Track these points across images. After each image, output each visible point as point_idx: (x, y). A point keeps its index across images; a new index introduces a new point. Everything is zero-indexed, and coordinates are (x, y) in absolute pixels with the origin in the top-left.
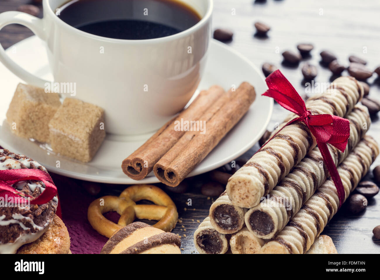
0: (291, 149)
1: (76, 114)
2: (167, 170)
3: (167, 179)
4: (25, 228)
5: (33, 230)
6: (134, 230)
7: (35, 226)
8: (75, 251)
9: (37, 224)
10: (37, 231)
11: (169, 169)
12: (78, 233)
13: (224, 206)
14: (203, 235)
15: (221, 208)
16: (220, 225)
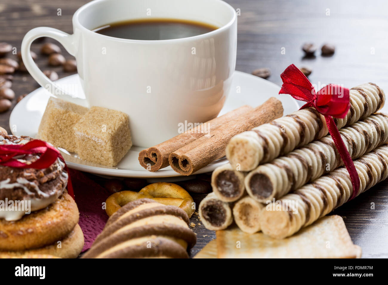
0: (298, 125)
1: (101, 118)
2: (181, 159)
3: (182, 168)
4: (30, 193)
5: (37, 196)
6: (141, 204)
7: (40, 192)
8: (88, 234)
9: (43, 191)
10: (42, 197)
11: (182, 156)
12: (94, 221)
13: (225, 172)
14: (208, 206)
15: (222, 175)
16: (223, 193)
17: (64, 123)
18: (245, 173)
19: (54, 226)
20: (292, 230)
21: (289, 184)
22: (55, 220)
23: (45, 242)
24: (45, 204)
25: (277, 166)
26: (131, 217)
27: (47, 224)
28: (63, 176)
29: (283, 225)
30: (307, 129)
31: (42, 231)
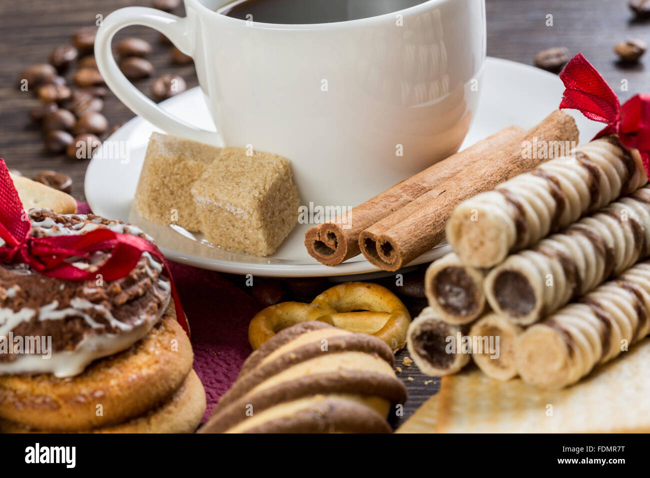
0: (585, 173)
1: (240, 169)
2: (379, 241)
3: (382, 259)
4: (95, 325)
5: (109, 329)
6: (302, 333)
7: (114, 323)
8: (216, 388)
9: (120, 319)
10: (118, 331)
11: (382, 237)
12: (228, 362)
13: (450, 270)
14: (423, 333)
15: (444, 275)
16: (448, 308)
17: (177, 180)
18: (485, 271)
19: (142, 382)
20: (575, 373)
21: (567, 287)
22: (145, 372)
23: (127, 414)
24: (126, 342)
25: (545, 254)
26: (279, 361)
27: (130, 380)
28: (161, 288)
29: (557, 365)
30: (604, 178)
31: (120, 393)
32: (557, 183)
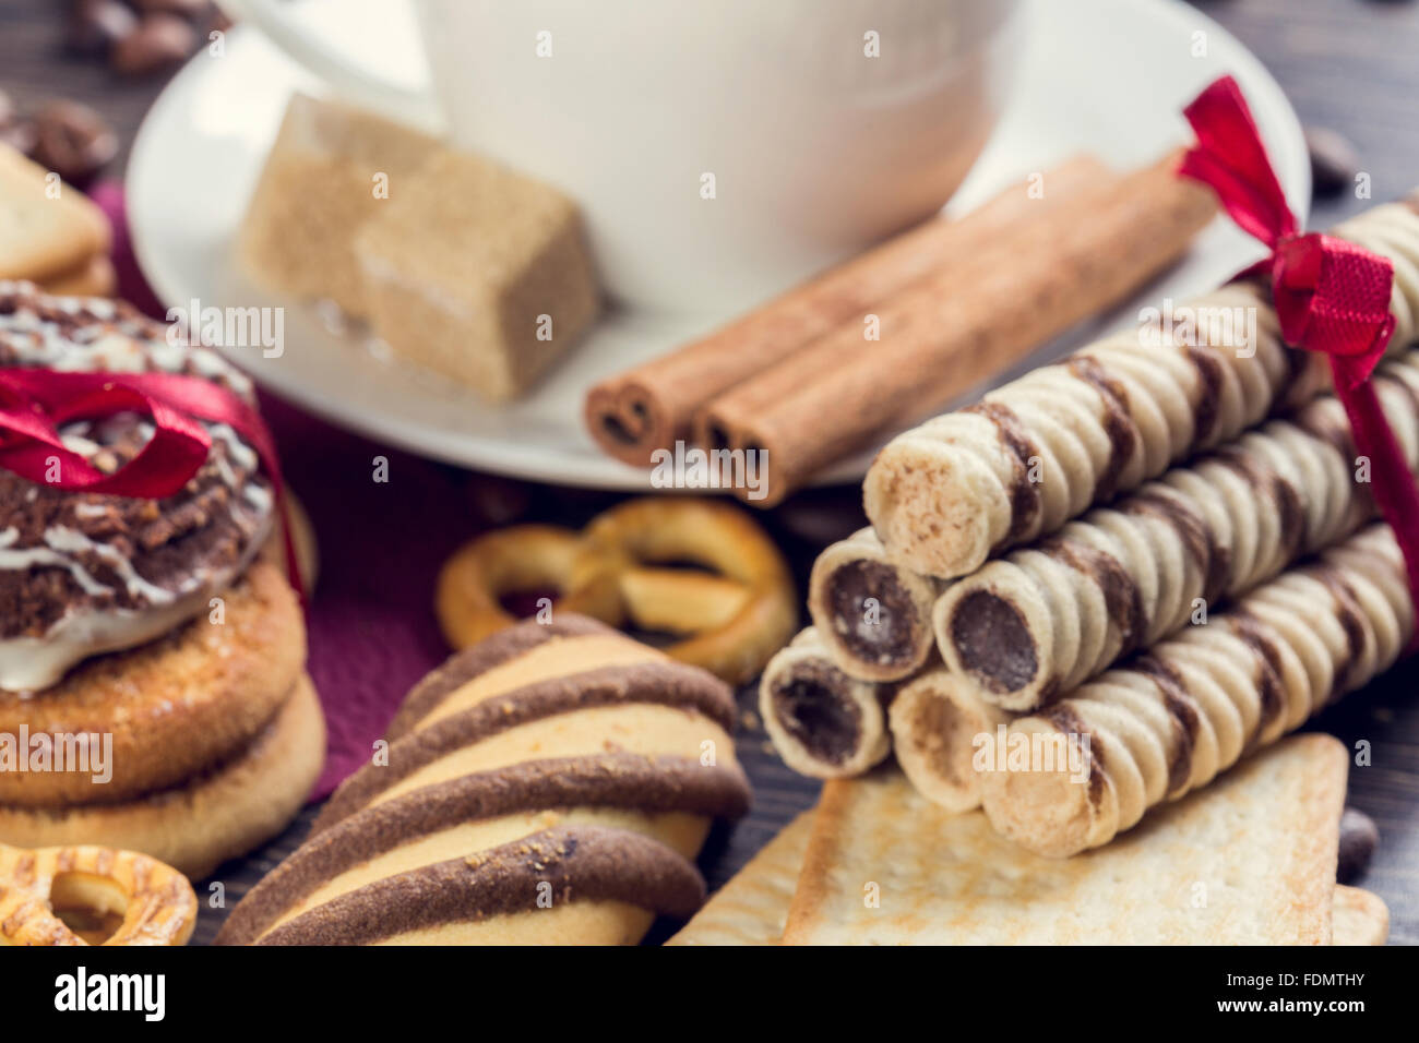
2: (741, 435)
4: (94, 589)
5: (123, 599)
6: (540, 642)
7: (136, 585)
9: (150, 577)
10: (143, 604)
13: (863, 566)
14: (796, 683)
15: (851, 576)
16: (852, 642)
18: (938, 585)
19: (182, 720)
21: (1109, 635)
22: (193, 696)
23: (144, 784)
24: (156, 626)
25: (1071, 561)
26: (478, 716)
27: (156, 712)
28: (249, 505)
30: (1232, 385)
31: (131, 740)
32: (1122, 398)
